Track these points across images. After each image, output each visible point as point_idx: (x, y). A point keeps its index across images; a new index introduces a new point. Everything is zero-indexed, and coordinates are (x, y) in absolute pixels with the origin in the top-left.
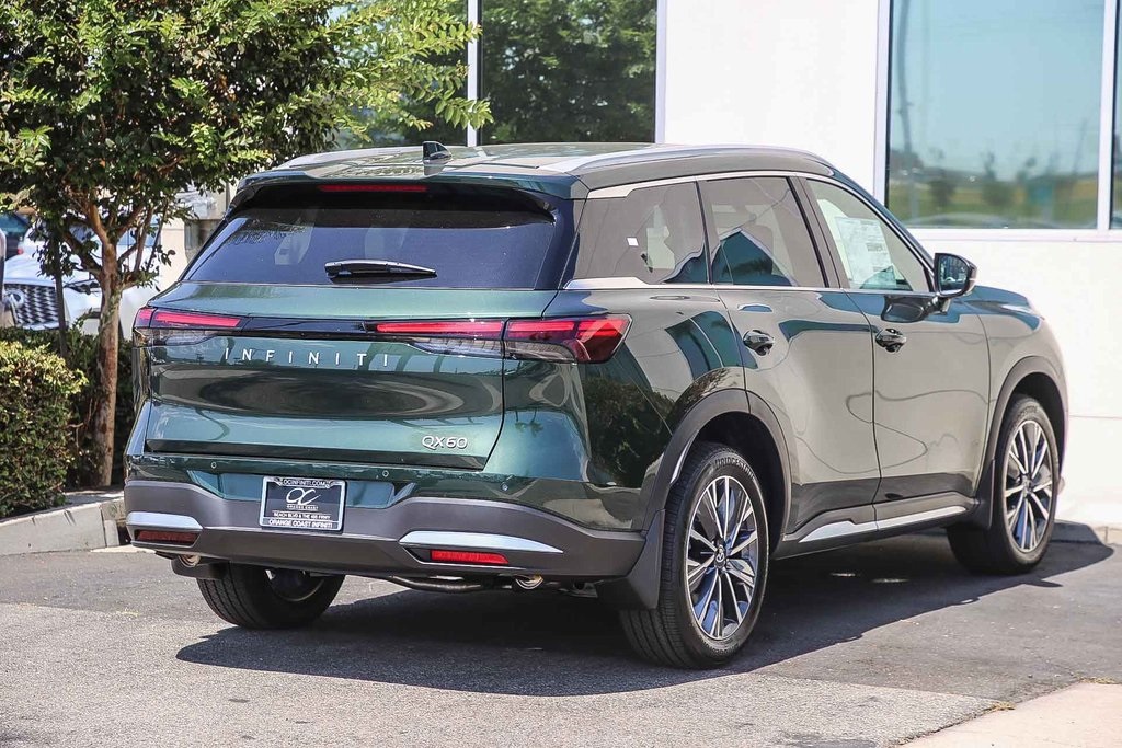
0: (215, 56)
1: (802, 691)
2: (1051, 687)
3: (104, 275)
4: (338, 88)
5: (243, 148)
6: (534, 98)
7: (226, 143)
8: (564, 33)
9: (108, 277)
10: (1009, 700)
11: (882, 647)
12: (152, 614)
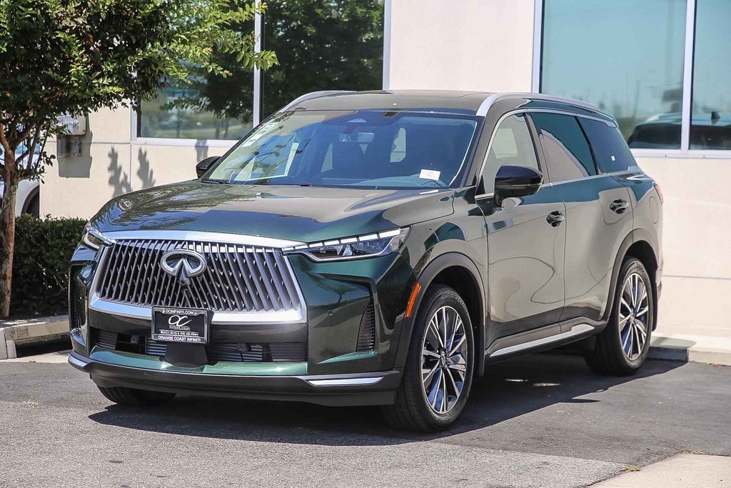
0: (86, 22)
1: (496, 458)
2: (663, 456)
3: (6, 172)
4: (169, 45)
5: (104, 85)
6: (297, 55)
7: (94, 82)
8: (319, 11)
9: (8, 173)
10: (636, 465)
11: (547, 429)
12: (48, 403)
